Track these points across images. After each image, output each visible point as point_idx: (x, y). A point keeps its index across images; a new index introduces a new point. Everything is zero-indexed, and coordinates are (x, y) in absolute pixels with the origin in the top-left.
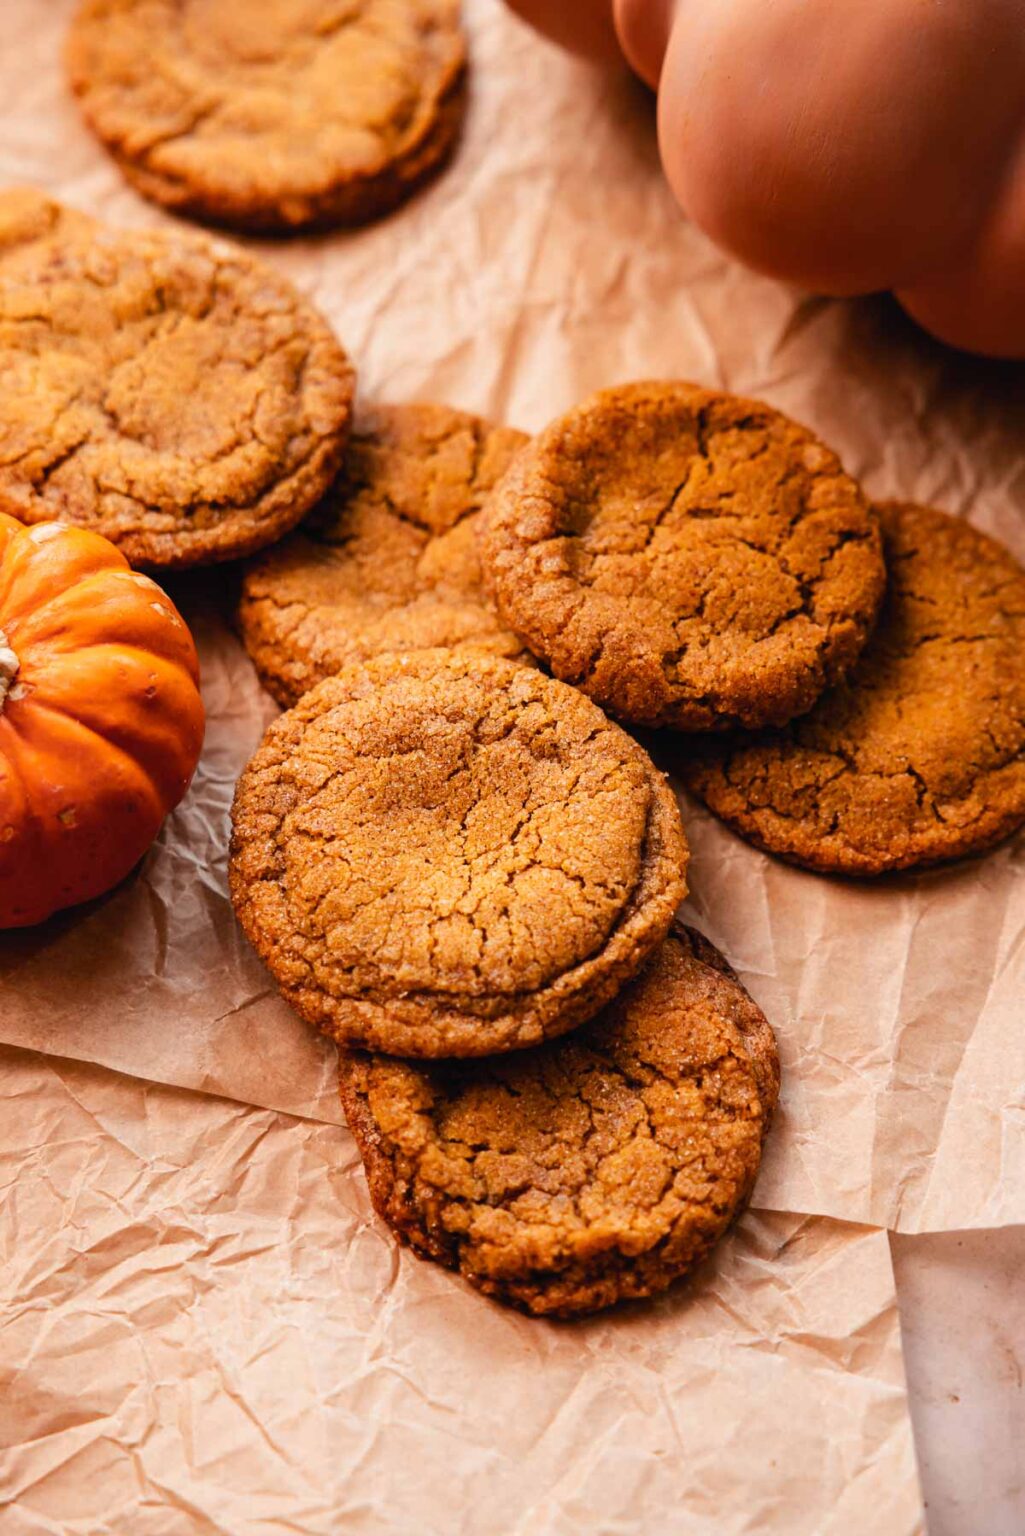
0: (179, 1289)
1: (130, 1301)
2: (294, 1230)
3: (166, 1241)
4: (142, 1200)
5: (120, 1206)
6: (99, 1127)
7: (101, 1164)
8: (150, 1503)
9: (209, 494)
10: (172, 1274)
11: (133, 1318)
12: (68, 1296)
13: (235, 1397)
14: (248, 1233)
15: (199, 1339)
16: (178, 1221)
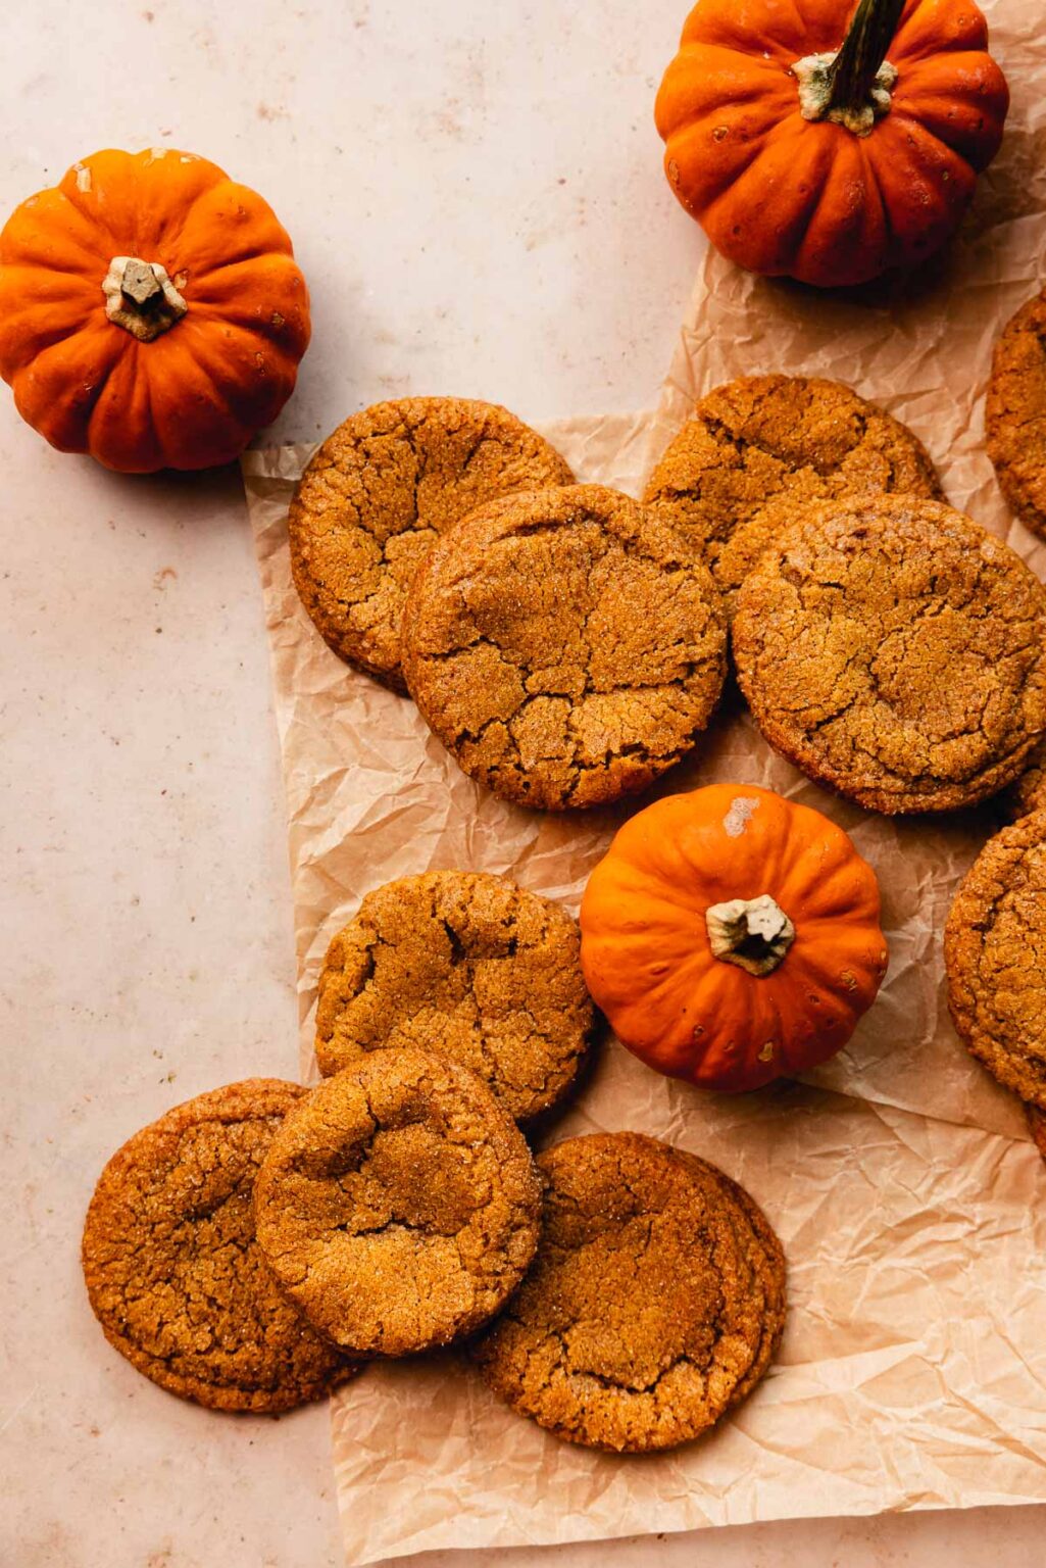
0: (959, 1257)
1: (924, 1260)
2: (1034, 1217)
3: (948, 1220)
4: (930, 1192)
5: (915, 1196)
6: (897, 1138)
7: (898, 1163)
8: (950, 1405)
9: (936, 771)
10: (953, 1245)
11: (927, 1272)
12: (882, 1255)
13: (1005, 1338)
14: (1004, 1218)
15: (976, 1293)
16: (955, 1209)
